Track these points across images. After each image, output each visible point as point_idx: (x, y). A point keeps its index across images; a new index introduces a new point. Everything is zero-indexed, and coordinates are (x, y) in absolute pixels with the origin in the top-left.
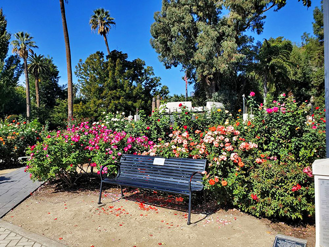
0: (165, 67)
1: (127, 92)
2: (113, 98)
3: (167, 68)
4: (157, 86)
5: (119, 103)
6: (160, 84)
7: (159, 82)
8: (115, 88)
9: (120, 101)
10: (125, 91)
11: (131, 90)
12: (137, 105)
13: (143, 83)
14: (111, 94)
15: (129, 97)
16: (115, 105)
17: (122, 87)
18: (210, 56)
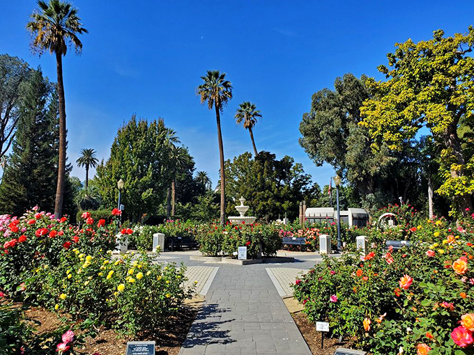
0: (315, 164)
1: (275, 193)
2: (261, 199)
3: (319, 165)
4: (307, 184)
5: (267, 204)
6: (311, 182)
7: (310, 180)
8: (263, 189)
9: (269, 202)
10: (273, 192)
11: (279, 191)
12: (285, 206)
13: (292, 181)
14: (259, 195)
15: (277, 198)
16: (263, 206)
17: (269, 188)
18: (360, 159)
